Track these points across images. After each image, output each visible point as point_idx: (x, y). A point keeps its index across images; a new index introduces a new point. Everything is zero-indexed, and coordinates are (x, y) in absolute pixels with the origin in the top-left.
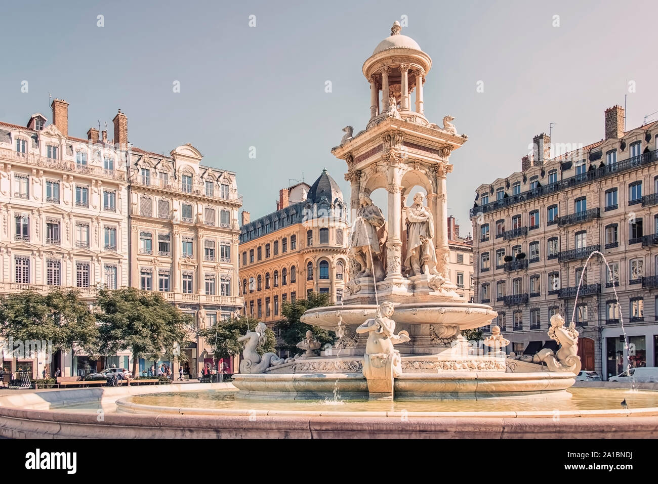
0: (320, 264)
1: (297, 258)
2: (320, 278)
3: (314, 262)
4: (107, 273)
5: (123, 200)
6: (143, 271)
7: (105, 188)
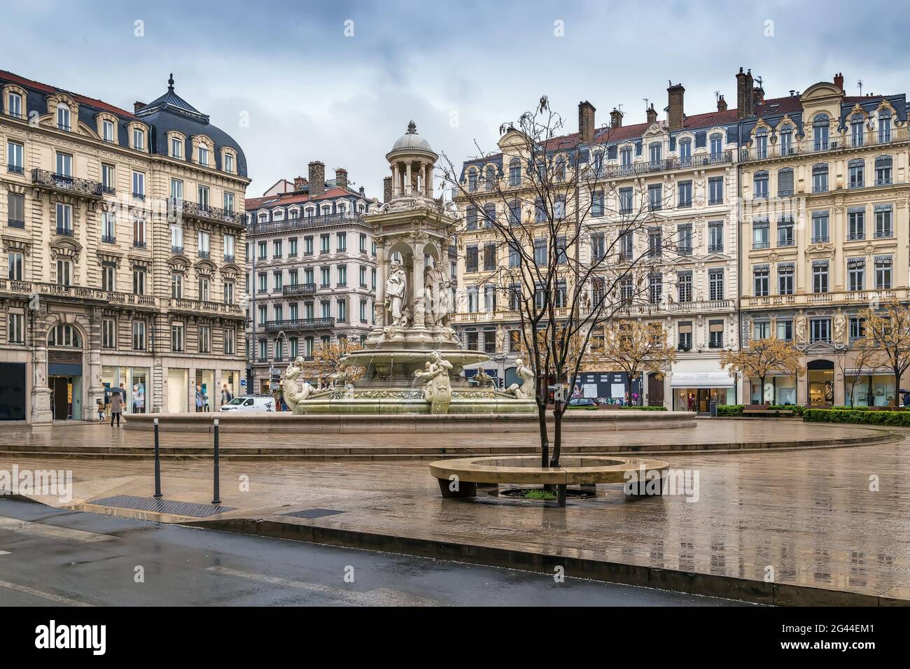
4: (713, 281)
5: (731, 186)
6: (757, 271)
7: (710, 176)
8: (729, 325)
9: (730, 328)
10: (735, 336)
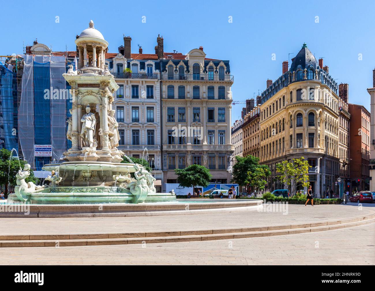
0: (297, 116)
1: (285, 112)
2: (297, 126)
3: (293, 114)
4: (149, 135)
5: (157, 90)
6: (170, 132)
7: (147, 85)
8: (157, 157)
9: (158, 158)
10: (159, 162)
